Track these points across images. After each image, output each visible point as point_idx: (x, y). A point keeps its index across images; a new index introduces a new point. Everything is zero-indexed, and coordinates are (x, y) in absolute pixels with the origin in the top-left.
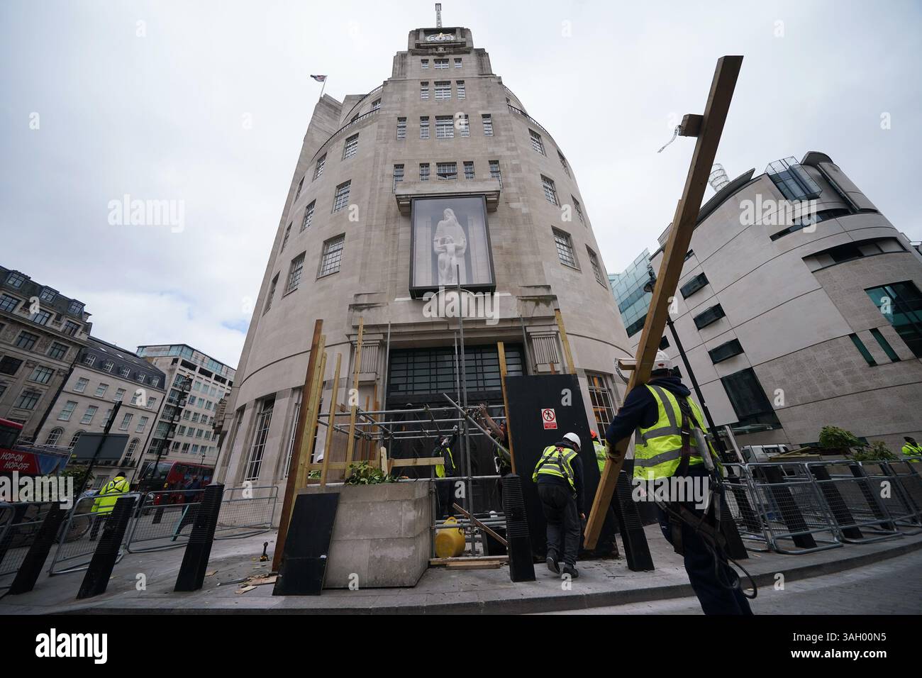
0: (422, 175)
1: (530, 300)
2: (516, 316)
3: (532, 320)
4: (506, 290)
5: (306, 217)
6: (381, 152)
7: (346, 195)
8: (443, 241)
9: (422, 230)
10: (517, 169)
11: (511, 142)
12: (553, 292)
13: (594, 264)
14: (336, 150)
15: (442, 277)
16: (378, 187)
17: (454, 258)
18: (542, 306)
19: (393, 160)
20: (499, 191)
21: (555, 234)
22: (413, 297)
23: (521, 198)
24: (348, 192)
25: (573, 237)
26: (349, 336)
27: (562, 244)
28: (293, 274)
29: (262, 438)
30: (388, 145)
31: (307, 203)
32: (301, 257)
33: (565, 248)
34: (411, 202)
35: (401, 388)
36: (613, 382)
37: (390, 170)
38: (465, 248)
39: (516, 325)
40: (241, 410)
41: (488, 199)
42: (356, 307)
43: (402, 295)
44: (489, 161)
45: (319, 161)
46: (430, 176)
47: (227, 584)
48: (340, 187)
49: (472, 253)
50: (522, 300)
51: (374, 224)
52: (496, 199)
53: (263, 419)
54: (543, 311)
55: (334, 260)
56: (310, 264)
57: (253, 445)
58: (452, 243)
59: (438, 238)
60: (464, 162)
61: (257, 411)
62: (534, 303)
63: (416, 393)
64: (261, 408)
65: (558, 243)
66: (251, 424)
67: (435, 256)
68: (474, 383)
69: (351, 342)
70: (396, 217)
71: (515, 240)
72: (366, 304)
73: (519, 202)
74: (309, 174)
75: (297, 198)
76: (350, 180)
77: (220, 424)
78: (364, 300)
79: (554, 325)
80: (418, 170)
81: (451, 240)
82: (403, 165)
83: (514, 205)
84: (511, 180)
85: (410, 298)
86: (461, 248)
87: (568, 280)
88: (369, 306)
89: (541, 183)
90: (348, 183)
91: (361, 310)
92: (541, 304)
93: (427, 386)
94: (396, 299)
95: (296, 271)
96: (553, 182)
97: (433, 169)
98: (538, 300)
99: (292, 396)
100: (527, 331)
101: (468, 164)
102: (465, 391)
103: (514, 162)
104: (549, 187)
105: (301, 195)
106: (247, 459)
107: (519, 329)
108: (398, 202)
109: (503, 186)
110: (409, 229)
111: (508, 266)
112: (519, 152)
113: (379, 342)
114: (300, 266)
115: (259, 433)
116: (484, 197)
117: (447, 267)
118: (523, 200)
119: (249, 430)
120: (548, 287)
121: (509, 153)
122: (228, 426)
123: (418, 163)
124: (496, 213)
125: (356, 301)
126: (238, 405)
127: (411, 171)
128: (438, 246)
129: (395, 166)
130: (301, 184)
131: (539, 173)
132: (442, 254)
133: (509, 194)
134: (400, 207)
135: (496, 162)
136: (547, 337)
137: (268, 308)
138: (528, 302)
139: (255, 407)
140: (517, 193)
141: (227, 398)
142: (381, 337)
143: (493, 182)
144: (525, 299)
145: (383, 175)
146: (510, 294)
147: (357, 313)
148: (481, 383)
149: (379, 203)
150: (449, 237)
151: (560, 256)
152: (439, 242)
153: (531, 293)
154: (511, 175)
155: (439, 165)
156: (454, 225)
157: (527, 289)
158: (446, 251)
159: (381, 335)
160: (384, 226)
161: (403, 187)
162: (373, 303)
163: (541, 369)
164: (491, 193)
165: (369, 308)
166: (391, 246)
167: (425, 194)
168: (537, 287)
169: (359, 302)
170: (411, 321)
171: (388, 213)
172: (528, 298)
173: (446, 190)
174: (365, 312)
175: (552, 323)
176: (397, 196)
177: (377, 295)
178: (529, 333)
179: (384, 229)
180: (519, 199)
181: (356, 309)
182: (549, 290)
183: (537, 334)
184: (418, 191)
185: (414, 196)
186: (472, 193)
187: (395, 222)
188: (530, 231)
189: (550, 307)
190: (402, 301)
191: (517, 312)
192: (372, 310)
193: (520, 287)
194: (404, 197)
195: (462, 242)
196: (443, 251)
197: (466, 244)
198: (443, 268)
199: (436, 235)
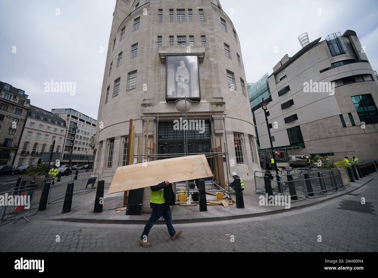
0: (170, 42)
2: (208, 111)
3: (214, 112)
4: (205, 99)
5: (119, 60)
6: (151, 28)
7: (136, 50)
8: (180, 77)
9: (171, 71)
10: (213, 40)
11: (212, 25)
12: (224, 101)
13: (242, 86)
14: (130, 25)
15: (179, 93)
16: (151, 48)
17: (184, 85)
18: (219, 107)
19: (157, 34)
20: (205, 53)
21: (227, 72)
22: (167, 102)
23: (214, 56)
24: (137, 49)
25: (235, 74)
26: (142, 117)
27: (230, 78)
28: (116, 87)
29: (111, 153)
30: (154, 24)
31: (119, 52)
32: (118, 80)
33: (231, 79)
34: (165, 57)
35: (163, 137)
36: (243, 136)
37: (156, 39)
38: (189, 80)
39: (208, 114)
40: (102, 142)
41: (199, 57)
42: (144, 105)
43: (162, 100)
44: (201, 36)
45: (122, 30)
46: (174, 43)
47: (109, 210)
48: (133, 46)
49: (192, 82)
50: (211, 104)
51: (149, 66)
52: (203, 57)
53: (110, 146)
54: (219, 109)
55: (133, 82)
56: (123, 83)
57: (108, 156)
58: (184, 77)
59: (177, 75)
60: (190, 36)
61: (108, 143)
62: (216, 105)
63: (168, 139)
64: (109, 142)
65: (228, 77)
66: (106, 148)
67: (176, 83)
68: (191, 136)
69: (143, 120)
70: (159, 64)
71: (210, 76)
72: (148, 104)
73: (213, 58)
74: (118, 37)
75: (113, 49)
76: (138, 43)
77: (94, 146)
78: (147, 102)
79: (223, 114)
80: (168, 39)
81: (183, 76)
82: (162, 36)
83: (211, 59)
84: (210, 46)
85: (166, 102)
86: (187, 80)
87: (231, 94)
88: (149, 105)
89: (223, 47)
90: (137, 44)
91: (146, 106)
93: (173, 137)
94: (160, 102)
95: (117, 86)
96: (229, 46)
97: (176, 39)
98: (218, 104)
99: (121, 139)
100: (212, 117)
101: (191, 36)
102: (187, 139)
103: (213, 37)
104: (227, 49)
105: (115, 48)
106: (107, 160)
107: (209, 116)
108: (160, 57)
109: (206, 49)
110: (165, 70)
111: (206, 89)
112: (215, 31)
113: (154, 120)
114: (118, 84)
115: (110, 151)
116: (198, 55)
117: (181, 89)
118: (215, 56)
119: (106, 150)
120: (222, 98)
121: (210, 32)
122: (97, 147)
123: (169, 35)
124: (203, 63)
125: (144, 102)
126: (100, 140)
127: (165, 40)
128: (177, 78)
129: (158, 36)
130: (115, 41)
131: (223, 42)
133: (209, 53)
134: (161, 59)
135: (204, 36)
136: (220, 119)
137: (107, 101)
138: (214, 105)
139: (107, 142)
140: (213, 53)
141: (94, 136)
142: (155, 118)
143: (202, 48)
144: (212, 104)
145: (153, 42)
146: (206, 101)
147: (144, 108)
148: (193, 136)
149: (151, 56)
151: (229, 83)
152: (178, 77)
153: (215, 101)
154: (210, 43)
155: (178, 37)
156: (184, 69)
157: (214, 99)
158: (181, 81)
159: (155, 117)
160: (154, 68)
161: (162, 50)
162: (151, 104)
163: (216, 132)
164: (201, 54)
165: (149, 106)
166: (157, 78)
167: (172, 53)
168: (217, 98)
169: (145, 103)
170: (166, 112)
171: (155, 62)
172: (214, 103)
173: (181, 52)
174: (148, 107)
175: (222, 114)
176: (159, 54)
177: (152, 100)
178: (213, 118)
179: (154, 69)
180: (213, 56)
181: (144, 106)
182: (222, 100)
183: (216, 118)
184: (168, 52)
185: (167, 54)
186: (193, 54)
187: (159, 66)
188: (217, 72)
189: (222, 107)
190: (162, 103)
191: (209, 109)
192: (151, 107)
193: (211, 98)
194: (162, 54)
195: (188, 77)
196: (179, 81)
197: (189, 78)
198: (180, 89)
199: (177, 73)
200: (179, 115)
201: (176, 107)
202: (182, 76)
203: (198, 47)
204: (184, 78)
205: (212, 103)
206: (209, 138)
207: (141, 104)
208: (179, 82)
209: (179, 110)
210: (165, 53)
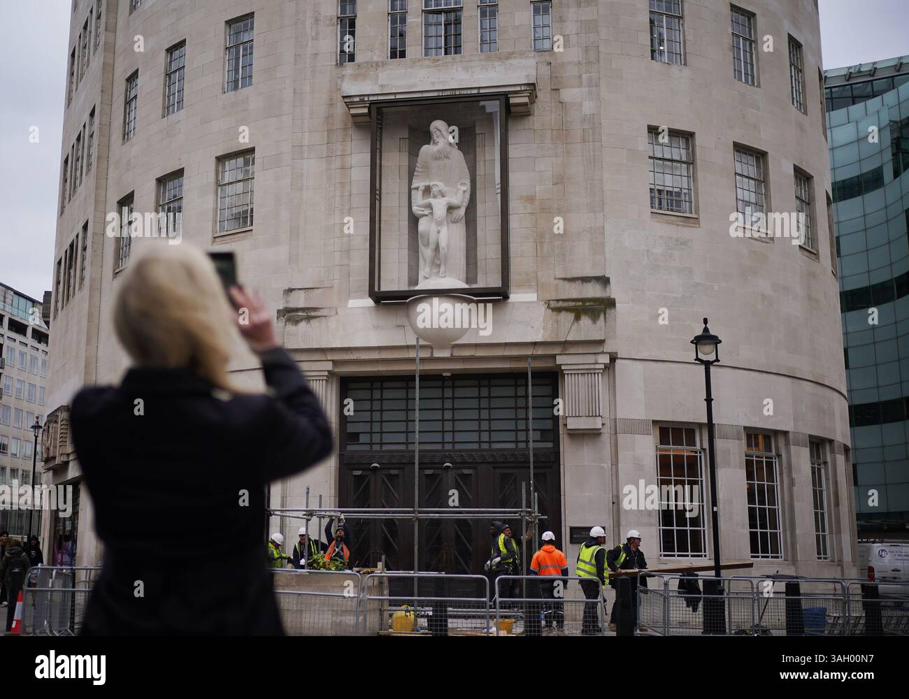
1: (567, 309)
2: (539, 339)
3: (565, 344)
4: (530, 286)
7: (248, 49)
8: (427, 193)
9: (394, 160)
12: (612, 292)
13: (755, 179)
16: (309, 50)
17: (444, 230)
18: (585, 321)
22: (377, 301)
23: (585, 77)
25: (698, 140)
27: (670, 161)
32: (172, 176)
33: (676, 167)
34: (370, 111)
35: (363, 438)
37: (331, 5)
38: (465, 204)
39: (539, 351)
41: (512, 101)
42: (288, 314)
43: (358, 294)
48: (231, 25)
50: (554, 309)
51: (306, 142)
52: (526, 100)
54: (586, 329)
58: (443, 196)
59: (419, 183)
62: (571, 316)
63: (385, 448)
65: (660, 159)
67: (414, 220)
70: (345, 129)
72: (303, 310)
73: (580, 86)
76: (253, 14)
78: (299, 300)
79: (603, 353)
80: (384, 3)
81: (440, 190)
83: (568, 96)
84: (571, 28)
85: (370, 304)
86: (459, 207)
87: (658, 250)
88: (309, 314)
90: (249, 18)
91: (296, 322)
92: (583, 317)
94: (350, 303)
95: (168, 203)
97: (416, 3)
98: (581, 309)
100: (557, 362)
107: (544, 357)
108: (348, 109)
113: (326, 373)
116: (503, 98)
117: (432, 246)
118: (590, 79)
120: (604, 281)
124: (530, 118)
125: (287, 302)
127: (370, 7)
128: (418, 200)
132: (425, 218)
134: (353, 117)
136: (590, 372)
138: (563, 313)
143: (524, 62)
144: (558, 307)
146: (534, 297)
147: (291, 328)
148: (485, 437)
152: (420, 193)
153: (574, 291)
154: (571, 12)
157: (567, 284)
158: (432, 215)
159: (331, 363)
160: (325, 147)
161: (355, 77)
162: (315, 309)
163: (572, 424)
164: (518, 89)
165: (309, 318)
166: (338, 193)
167: (395, 94)
168: (585, 280)
169: (292, 305)
170: (374, 343)
171: (329, 117)
172: (566, 304)
173: (433, 83)
174: (303, 325)
175: (600, 350)
176: (344, 97)
177: (320, 291)
178: (561, 365)
179: (325, 155)
180: (580, 77)
181: (288, 320)
182: (606, 287)
183: (573, 367)
184: (382, 86)
185: (375, 98)
186: (482, 91)
187: (344, 141)
188: (592, 157)
189: (598, 323)
190: (359, 308)
191: (542, 331)
192: (314, 323)
193: (557, 281)
194: (357, 99)
195: (460, 193)
196: (426, 212)
197: (468, 196)
198: (427, 245)
199: (416, 176)
200: (425, 354)
201: (411, 325)
202: (435, 190)
203: (507, 58)
204: (446, 199)
205: (560, 304)
206: (550, 445)
207: (279, 311)
208: (427, 215)
209: (420, 337)
210: (369, 95)
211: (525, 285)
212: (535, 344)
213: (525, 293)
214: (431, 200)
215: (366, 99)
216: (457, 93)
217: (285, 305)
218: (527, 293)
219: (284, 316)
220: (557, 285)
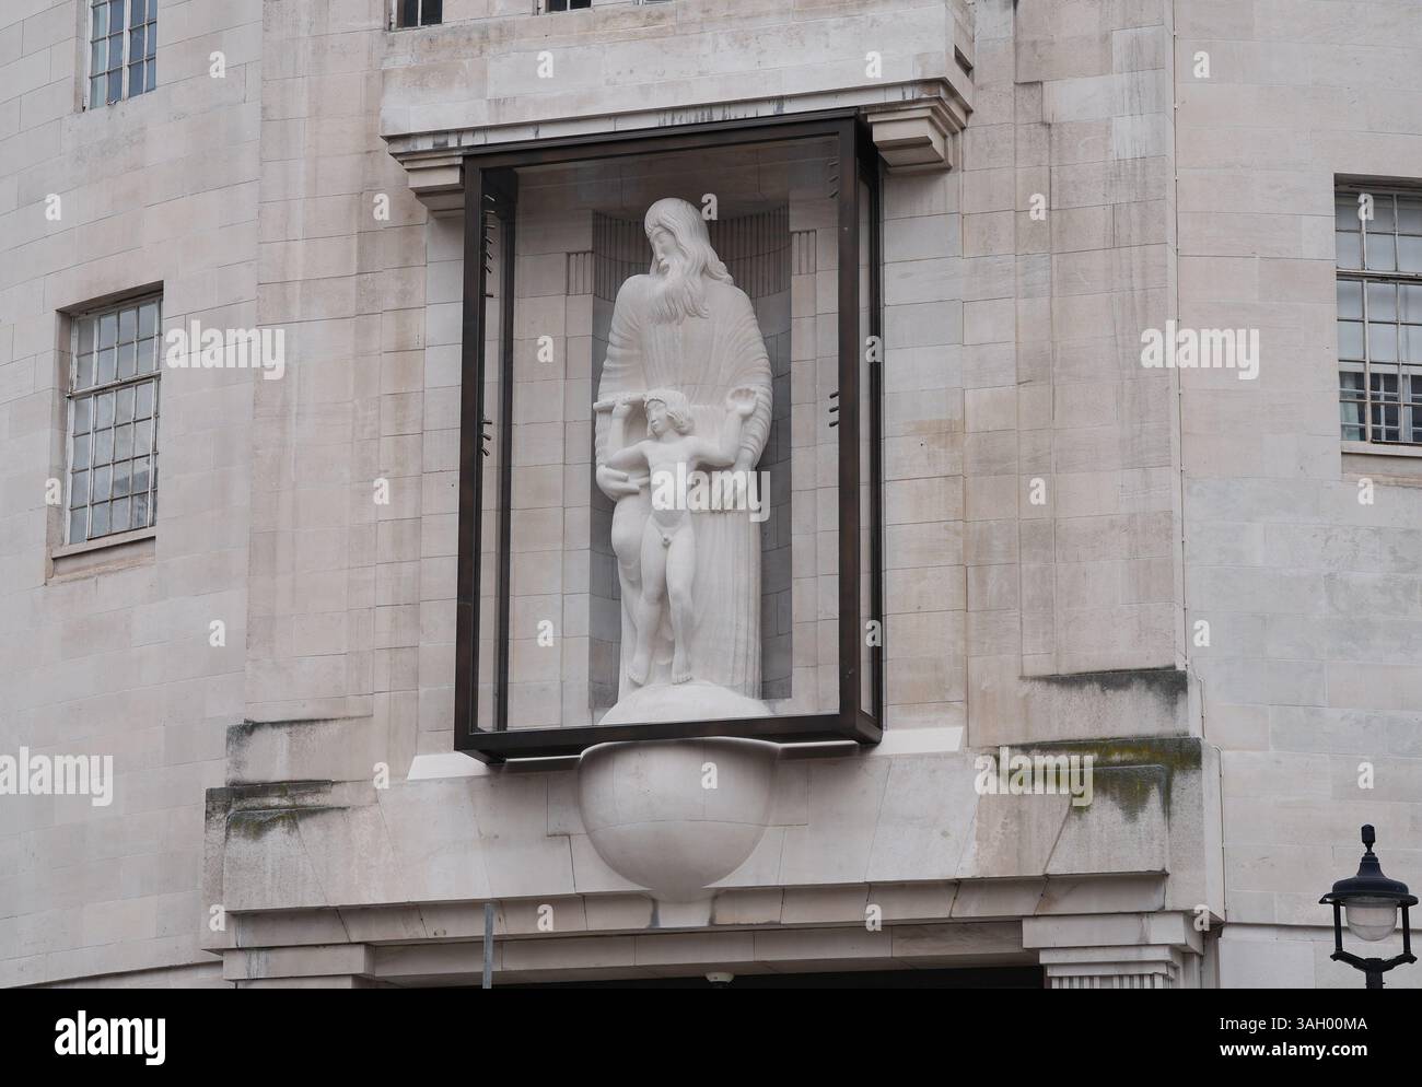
2: (967, 870)
3: (1046, 885)
4: (944, 705)
8: (638, 423)
12: (1190, 720)
18: (1104, 813)
38: (749, 455)
41: (880, 134)
42: (238, 805)
59: (616, 395)
72: (281, 787)
73: (1106, 64)
78: (272, 760)
79: (1162, 911)
87: (1367, 574)
88: (301, 801)
91: (259, 828)
92: (1097, 799)
94: (418, 766)
100: (1025, 939)
113: (349, 983)
116: (850, 126)
117: (650, 588)
120: (1170, 683)
124: (949, 178)
125: (238, 764)
128: (614, 443)
132: (630, 501)
146: (956, 737)
147: (242, 846)
150: (668, 398)
152: (619, 423)
156: (693, 315)
157: (1058, 697)
158: (649, 491)
159: (360, 952)
162: (316, 785)
164: (894, 97)
165: (295, 815)
166: (387, 427)
167: (537, 124)
168: (1114, 680)
169: (252, 774)
170: (483, 888)
173: (644, 90)
174: (277, 836)
175: (1153, 903)
176: (391, 139)
177: (334, 728)
178: (1036, 951)
179: (351, 310)
180: (1105, 40)
181: (235, 823)
182: (1174, 703)
183: (1073, 957)
184: (497, 101)
185: (479, 140)
186: (789, 108)
187: (406, 265)
188: (1137, 293)
189: (1143, 817)
190: (439, 781)
191: (975, 844)
192: (310, 829)
193: (1027, 687)
194: (426, 145)
195: (733, 422)
196: (633, 484)
198: (638, 582)
199: (609, 371)
200: (635, 920)
201: (589, 833)
202: (655, 414)
204: (691, 443)
207: (211, 795)
208: (635, 493)
209: (617, 866)
210: (460, 132)
211: (931, 699)
212: (957, 886)
213: (926, 724)
214: (648, 448)
215: (453, 143)
216: (718, 115)
217: (233, 775)
218: (935, 724)
219: (226, 809)
220: (1027, 695)
